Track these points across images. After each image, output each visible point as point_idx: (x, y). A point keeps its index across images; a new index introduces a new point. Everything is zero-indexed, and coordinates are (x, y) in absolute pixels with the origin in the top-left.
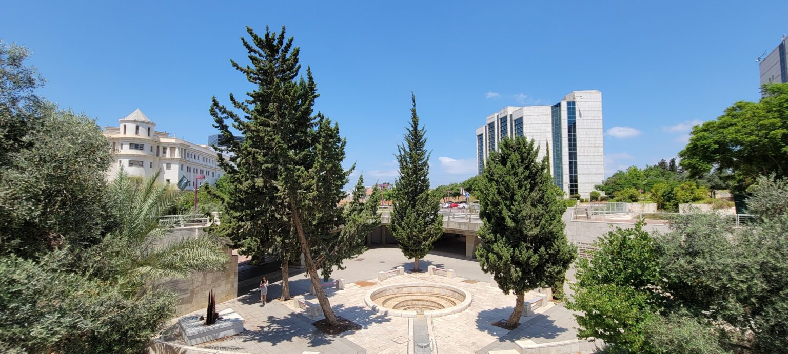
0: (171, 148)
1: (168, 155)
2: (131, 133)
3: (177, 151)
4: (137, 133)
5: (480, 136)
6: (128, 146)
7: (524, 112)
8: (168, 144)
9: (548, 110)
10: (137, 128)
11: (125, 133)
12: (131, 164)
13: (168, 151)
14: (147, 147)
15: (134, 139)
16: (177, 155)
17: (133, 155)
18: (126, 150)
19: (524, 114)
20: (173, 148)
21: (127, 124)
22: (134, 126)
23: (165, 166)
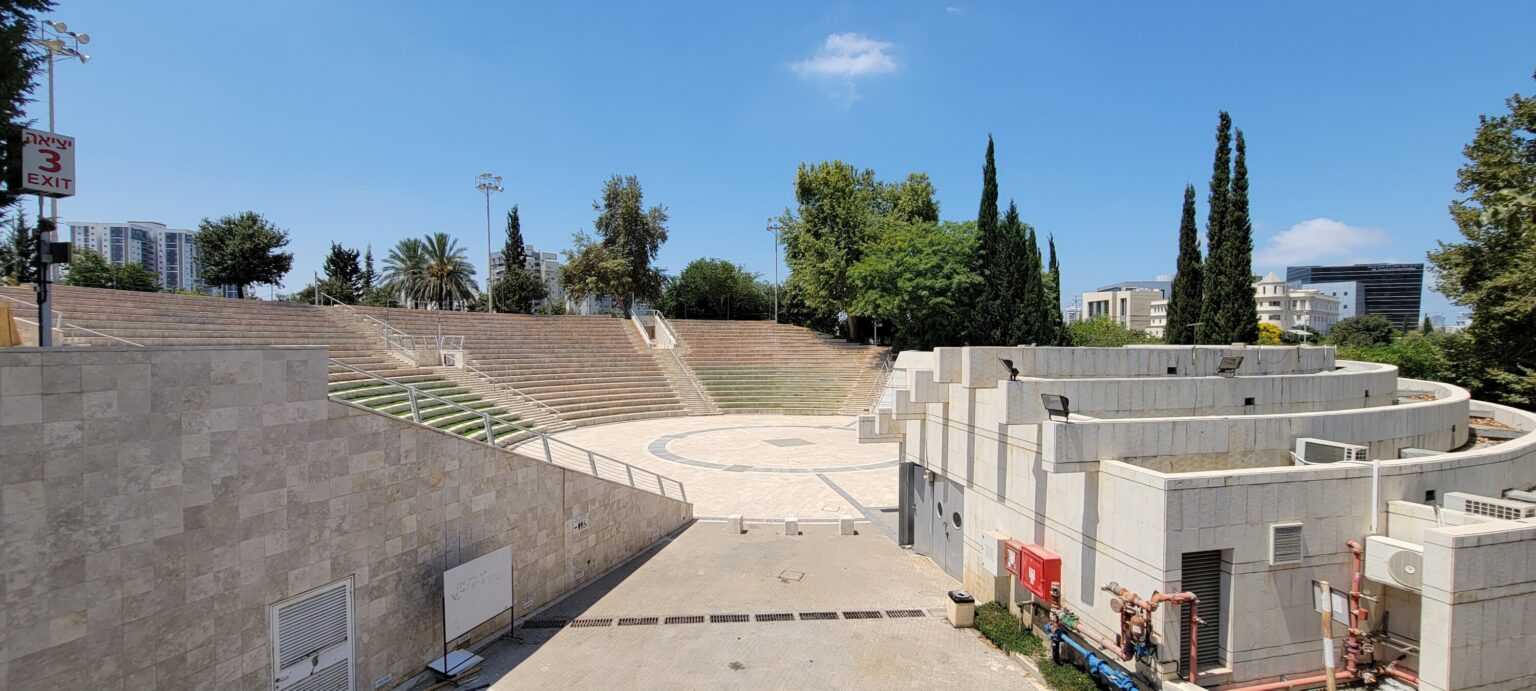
0: (1302, 301)
1: (1298, 308)
2: (1270, 293)
3: (1307, 304)
4: (1275, 292)
6: (1267, 304)
8: (1298, 298)
10: (1275, 288)
11: (1264, 292)
12: (1271, 318)
13: (1298, 304)
14: (1282, 303)
15: (1274, 298)
16: (1307, 307)
17: (1273, 311)
18: (1266, 307)
20: (1303, 301)
21: (1267, 287)
22: (1272, 287)
23: (1295, 317)
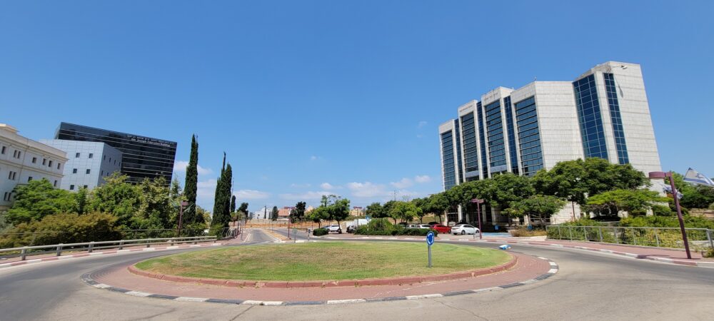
5: (447, 136)
7: (537, 88)
9: (568, 88)
19: (537, 92)
